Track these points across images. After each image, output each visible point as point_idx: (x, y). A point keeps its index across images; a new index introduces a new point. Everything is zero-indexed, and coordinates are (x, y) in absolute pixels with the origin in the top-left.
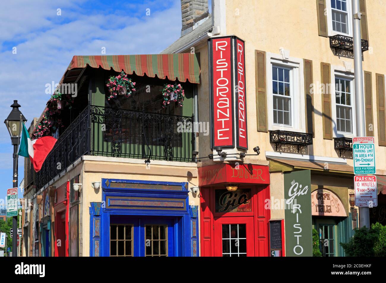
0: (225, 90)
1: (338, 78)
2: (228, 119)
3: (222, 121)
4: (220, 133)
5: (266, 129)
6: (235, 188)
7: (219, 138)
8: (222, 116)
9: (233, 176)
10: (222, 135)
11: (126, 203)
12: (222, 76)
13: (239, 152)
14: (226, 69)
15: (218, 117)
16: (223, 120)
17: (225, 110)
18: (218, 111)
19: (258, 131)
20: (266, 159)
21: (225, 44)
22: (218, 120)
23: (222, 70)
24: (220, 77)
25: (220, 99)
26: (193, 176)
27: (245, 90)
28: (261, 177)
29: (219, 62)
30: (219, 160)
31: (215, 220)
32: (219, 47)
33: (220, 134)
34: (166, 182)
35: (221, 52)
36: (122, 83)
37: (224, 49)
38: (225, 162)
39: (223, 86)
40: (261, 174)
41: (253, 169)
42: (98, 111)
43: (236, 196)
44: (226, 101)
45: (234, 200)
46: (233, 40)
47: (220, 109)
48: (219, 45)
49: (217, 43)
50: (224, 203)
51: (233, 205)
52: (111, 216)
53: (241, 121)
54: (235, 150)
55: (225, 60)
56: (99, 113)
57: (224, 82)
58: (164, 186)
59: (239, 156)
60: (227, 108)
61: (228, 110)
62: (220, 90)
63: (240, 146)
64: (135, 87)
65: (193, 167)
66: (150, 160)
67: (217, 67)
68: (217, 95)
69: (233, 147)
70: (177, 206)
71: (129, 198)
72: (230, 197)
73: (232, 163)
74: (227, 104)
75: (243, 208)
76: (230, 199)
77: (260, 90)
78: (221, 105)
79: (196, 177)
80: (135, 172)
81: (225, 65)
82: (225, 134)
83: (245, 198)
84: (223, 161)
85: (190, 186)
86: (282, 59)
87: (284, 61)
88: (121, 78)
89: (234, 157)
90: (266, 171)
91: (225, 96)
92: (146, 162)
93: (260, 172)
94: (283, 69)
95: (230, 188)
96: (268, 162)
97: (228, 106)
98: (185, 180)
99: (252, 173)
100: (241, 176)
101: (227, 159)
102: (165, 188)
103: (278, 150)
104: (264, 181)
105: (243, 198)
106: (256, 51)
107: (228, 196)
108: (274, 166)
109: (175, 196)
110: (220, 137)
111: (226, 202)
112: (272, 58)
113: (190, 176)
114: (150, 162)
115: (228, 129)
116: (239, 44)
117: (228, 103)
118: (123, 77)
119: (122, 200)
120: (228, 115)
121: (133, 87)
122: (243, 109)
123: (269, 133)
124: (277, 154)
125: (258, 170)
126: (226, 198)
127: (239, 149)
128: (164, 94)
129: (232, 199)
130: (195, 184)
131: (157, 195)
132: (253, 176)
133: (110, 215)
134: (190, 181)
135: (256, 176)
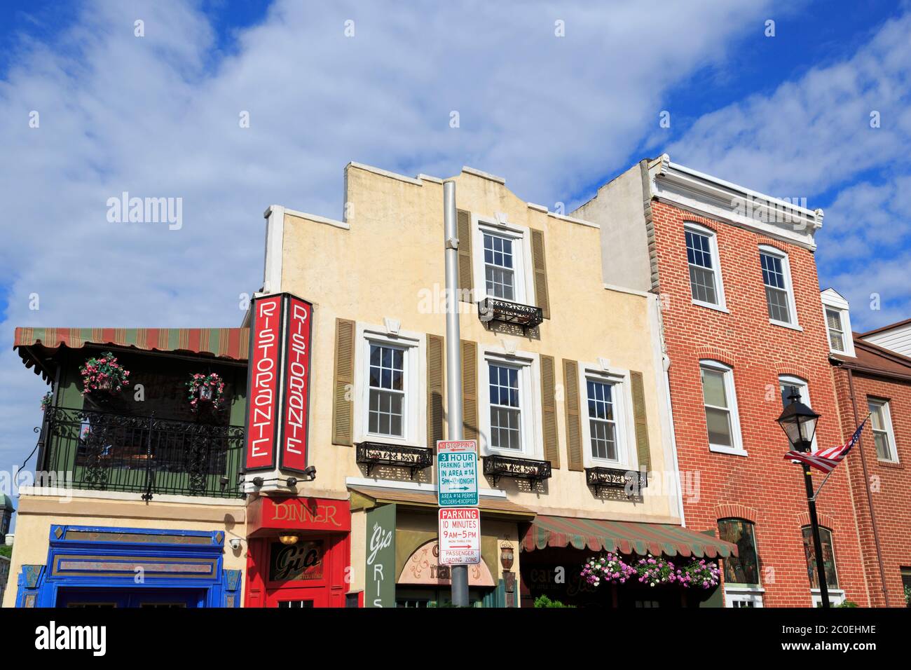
0: (268, 376)
1: (495, 366)
2: (268, 423)
3: (259, 427)
4: (257, 445)
5: (348, 442)
6: (293, 539)
7: (253, 455)
8: (261, 419)
9: (276, 518)
10: (258, 449)
11: (94, 566)
12: (265, 356)
13: (286, 477)
14: (272, 345)
15: (255, 421)
16: (261, 425)
17: (265, 409)
18: (256, 410)
19: (333, 444)
20: (346, 490)
21: (272, 306)
22: (255, 425)
23: (266, 346)
24: (264, 358)
25: (260, 392)
26: (236, 521)
27: (307, 378)
28: (333, 520)
29: (263, 334)
30: (252, 490)
31: (269, 595)
32: (265, 312)
33: (255, 447)
34: (181, 531)
35: (267, 319)
36: (108, 370)
37: (271, 314)
38: (261, 494)
39: (266, 372)
40: (334, 514)
41: (319, 506)
42: (64, 416)
43: (301, 553)
44: (268, 393)
45: (299, 560)
46: (286, 300)
47: (259, 407)
48: (265, 308)
49: (262, 305)
50: (284, 563)
51: (294, 567)
52: (60, 589)
53: (293, 426)
54: (277, 473)
55: (271, 330)
56: (65, 418)
57: (268, 364)
58: (176, 537)
59: (285, 484)
60: (268, 405)
61: (270, 408)
62: (261, 378)
63: (284, 465)
64: (128, 378)
65: (237, 507)
66: (153, 495)
67: (260, 342)
68: (257, 386)
69: (272, 469)
70: (198, 571)
71: (102, 558)
72: (292, 555)
73: (273, 495)
74: (268, 399)
75: (310, 573)
76: (292, 559)
77: (341, 379)
78: (261, 400)
79: (243, 523)
80: (118, 515)
81: (270, 338)
82: (262, 447)
83: (314, 556)
84: (258, 493)
85: (228, 537)
86: (385, 332)
87: (389, 336)
88: (107, 362)
89: (274, 485)
90: (344, 509)
91: (268, 386)
92: (143, 497)
93: (331, 511)
94: (391, 350)
95: (285, 539)
96: (349, 493)
97: (270, 402)
98: (221, 527)
99: (314, 514)
100: (293, 517)
101: (263, 489)
102: (178, 541)
103: (372, 476)
104: (338, 526)
105: (312, 556)
106: (337, 319)
107: (290, 553)
108: (357, 500)
109: (195, 553)
110: (256, 452)
111: (287, 563)
112: (365, 331)
113: (230, 521)
114: (151, 497)
115: (267, 440)
116: (296, 306)
117: (270, 397)
118: (110, 361)
119: (86, 561)
120: (269, 417)
121: (124, 378)
122: (301, 408)
123: (355, 447)
124: (370, 482)
125: (327, 507)
126: (286, 557)
127: (284, 470)
128: (190, 390)
129: (295, 558)
130: (239, 535)
131: (159, 552)
132: (316, 517)
133: (59, 587)
134: (231, 531)
135: (324, 518)
